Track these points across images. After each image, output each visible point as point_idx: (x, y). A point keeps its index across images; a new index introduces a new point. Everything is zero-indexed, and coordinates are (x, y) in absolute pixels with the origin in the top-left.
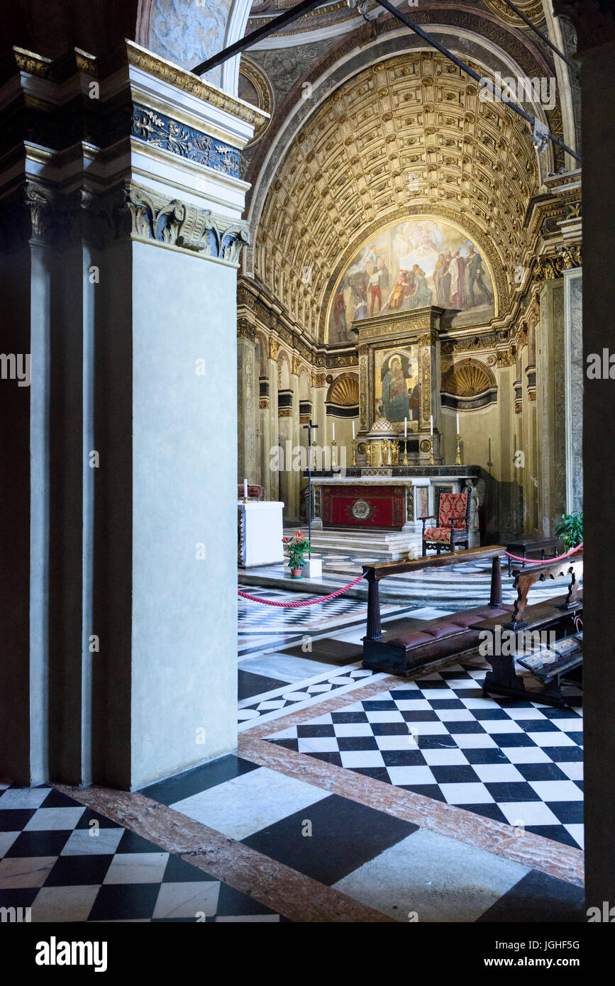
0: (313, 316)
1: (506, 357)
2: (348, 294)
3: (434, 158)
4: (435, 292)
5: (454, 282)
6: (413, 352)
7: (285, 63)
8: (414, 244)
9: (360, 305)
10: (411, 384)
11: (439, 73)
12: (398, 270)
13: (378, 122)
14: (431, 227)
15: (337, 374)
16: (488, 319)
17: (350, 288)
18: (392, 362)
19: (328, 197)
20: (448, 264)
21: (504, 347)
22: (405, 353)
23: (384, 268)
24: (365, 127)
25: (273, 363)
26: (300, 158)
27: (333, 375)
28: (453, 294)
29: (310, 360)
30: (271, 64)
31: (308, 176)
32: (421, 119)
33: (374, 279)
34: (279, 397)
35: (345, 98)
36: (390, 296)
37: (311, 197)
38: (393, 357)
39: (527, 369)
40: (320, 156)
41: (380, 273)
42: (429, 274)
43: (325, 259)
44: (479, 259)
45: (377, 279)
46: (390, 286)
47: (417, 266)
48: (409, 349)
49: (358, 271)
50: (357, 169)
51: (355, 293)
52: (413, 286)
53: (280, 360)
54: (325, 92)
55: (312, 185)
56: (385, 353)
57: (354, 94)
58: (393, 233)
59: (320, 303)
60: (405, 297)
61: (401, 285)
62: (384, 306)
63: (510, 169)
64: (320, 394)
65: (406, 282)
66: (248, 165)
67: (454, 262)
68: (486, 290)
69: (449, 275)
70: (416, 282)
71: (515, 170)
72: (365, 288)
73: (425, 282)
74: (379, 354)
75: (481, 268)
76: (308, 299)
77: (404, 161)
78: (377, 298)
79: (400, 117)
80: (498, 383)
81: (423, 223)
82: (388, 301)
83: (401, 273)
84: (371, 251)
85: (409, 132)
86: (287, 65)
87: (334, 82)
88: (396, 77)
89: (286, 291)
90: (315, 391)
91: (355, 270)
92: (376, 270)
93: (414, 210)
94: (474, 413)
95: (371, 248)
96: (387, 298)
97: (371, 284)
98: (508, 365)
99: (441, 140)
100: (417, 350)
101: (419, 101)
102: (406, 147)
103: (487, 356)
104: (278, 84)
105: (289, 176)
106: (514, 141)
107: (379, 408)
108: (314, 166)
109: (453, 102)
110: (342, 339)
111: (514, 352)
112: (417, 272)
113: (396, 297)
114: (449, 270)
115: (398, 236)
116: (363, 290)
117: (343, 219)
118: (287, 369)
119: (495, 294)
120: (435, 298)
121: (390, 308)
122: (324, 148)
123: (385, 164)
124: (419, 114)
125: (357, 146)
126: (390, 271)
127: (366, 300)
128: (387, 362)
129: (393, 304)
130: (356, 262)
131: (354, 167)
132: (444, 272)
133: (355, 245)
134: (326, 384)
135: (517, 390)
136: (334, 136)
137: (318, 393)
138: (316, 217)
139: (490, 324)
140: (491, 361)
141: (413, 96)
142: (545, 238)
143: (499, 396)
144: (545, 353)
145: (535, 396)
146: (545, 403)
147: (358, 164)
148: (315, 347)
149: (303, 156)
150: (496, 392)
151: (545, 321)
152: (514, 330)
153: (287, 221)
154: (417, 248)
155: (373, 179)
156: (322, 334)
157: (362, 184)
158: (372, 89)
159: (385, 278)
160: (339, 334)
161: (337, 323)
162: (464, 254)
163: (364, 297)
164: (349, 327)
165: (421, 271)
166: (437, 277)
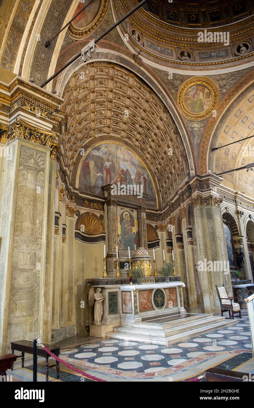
1: (162, 227)
2: (92, 164)
3: (140, 129)
6: (134, 214)
7: (108, 27)
8: (126, 159)
9: (99, 174)
10: (135, 230)
13: (124, 95)
14: (133, 155)
15: (83, 212)
16: (155, 209)
17: (93, 161)
18: (125, 215)
19: (93, 105)
20: (140, 177)
21: (161, 223)
22: (131, 213)
23: (112, 162)
24: (119, 92)
27: (80, 211)
31: (88, 85)
32: (140, 111)
33: (108, 164)
36: (116, 178)
37: (86, 97)
39: (175, 236)
40: (96, 82)
41: (110, 163)
43: (82, 136)
44: (151, 182)
45: (109, 166)
46: (116, 173)
47: (127, 170)
48: (133, 211)
49: (98, 155)
50: (109, 105)
51: (96, 165)
52: (126, 179)
55: (88, 92)
56: (122, 209)
58: (117, 148)
60: (123, 183)
61: (120, 175)
62: (112, 182)
64: (71, 222)
65: (123, 175)
67: (142, 177)
68: (153, 196)
69: (141, 182)
72: (102, 166)
73: (132, 180)
74: (119, 209)
75: (151, 185)
78: (109, 176)
79: (133, 102)
80: (160, 238)
81: (130, 152)
82: (115, 181)
83: (121, 169)
84: (106, 149)
85: (134, 111)
86: (108, 29)
87: (119, 60)
91: (96, 153)
92: (108, 160)
93: (126, 143)
95: (106, 147)
96: (114, 179)
97: (106, 167)
98: (163, 231)
99: (145, 125)
100: (137, 213)
103: (155, 224)
104: (98, 30)
105: (79, 75)
107: (120, 240)
110: (88, 190)
111: (165, 226)
112: (128, 173)
113: (119, 180)
115: (119, 150)
116: (101, 167)
118: (58, 197)
121: (115, 184)
122: (99, 80)
126: (115, 165)
127: (103, 174)
128: (122, 214)
130: (98, 149)
132: (139, 180)
133: (97, 139)
134: (75, 216)
135: (167, 243)
136: (105, 81)
137: (70, 220)
138: (85, 109)
139: (157, 211)
140: (157, 228)
141: (140, 99)
142: (198, 190)
143: (160, 244)
144: (199, 231)
145: (182, 247)
146: (202, 251)
147: (111, 103)
148: (72, 188)
149: (89, 73)
150: (159, 242)
151: (199, 219)
152: (164, 217)
153: (72, 97)
154: (127, 161)
155: (114, 116)
156: (74, 180)
157: (109, 114)
158: (126, 79)
159: (113, 167)
160: (86, 186)
161: (85, 179)
162: (146, 176)
163: (102, 171)
164: (93, 185)
165: (129, 174)
166: (136, 180)
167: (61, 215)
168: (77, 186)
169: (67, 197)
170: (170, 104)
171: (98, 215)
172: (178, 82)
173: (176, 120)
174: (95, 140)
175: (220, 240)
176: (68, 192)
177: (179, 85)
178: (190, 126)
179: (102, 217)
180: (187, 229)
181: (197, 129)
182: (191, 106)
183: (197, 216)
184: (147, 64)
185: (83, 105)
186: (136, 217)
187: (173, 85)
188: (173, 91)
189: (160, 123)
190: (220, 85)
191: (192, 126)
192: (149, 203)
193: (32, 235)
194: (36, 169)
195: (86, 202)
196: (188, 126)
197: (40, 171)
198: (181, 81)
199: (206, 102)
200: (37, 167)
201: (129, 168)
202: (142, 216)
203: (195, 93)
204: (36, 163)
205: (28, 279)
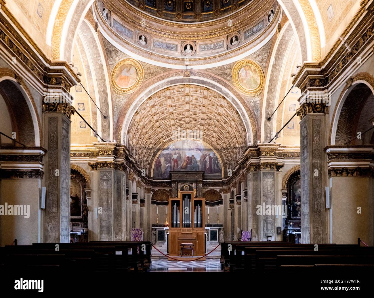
0: (146, 166)
1: (226, 190)
2: (162, 160)
3: (203, 122)
4: (200, 166)
5: (208, 163)
6: (194, 185)
7: (151, 70)
9: (168, 165)
11: (210, 96)
12: (185, 155)
13: (183, 103)
14: (199, 143)
15: (157, 189)
16: (220, 178)
17: (163, 158)
18: (185, 188)
19: (158, 123)
20: (206, 157)
21: (225, 187)
22: (191, 185)
23: (179, 154)
24: (177, 103)
25: (131, 182)
26: (148, 105)
27: (155, 189)
28: (207, 167)
29: (144, 182)
30: (147, 68)
31: (150, 113)
32: (201, 108)
33: (175, 157)
34: (133, 195)
35: (171, 90)
36: (182, 164)
37: (150, 121)
38: (186, 186)
39: (236, 195)
40: (157, 107)
41: (177, 155)
42: (198, 159)
43: (153, 145)
44: (217, 158)
46: (182, 160)
47: (193, 156)
48: (192, 184)
50: (172, 117)
51: (166, 160)
52: (192, 162)
53: (133, 181)
54: (165, 86)
55: (151, 117)
56: (182, 184)
57: (175, 91)
58: (184, 142)
59: (149, 161)
60: (188, 165)
61: (186, 161)
62: (179, 167)
63: (233, 134)
64: (149, 196)
65: (188, 160)
66: (124, 101)
67: (207, 157)
68: (219, 168)
69: (206, 161)
70: (193, 161)
71: (234, 134)
72: (171, 159)
73: (197, 162)
74: (179, 184)
75: (217, 161)
76: (145, 159)
77: (191, 119)
78: (176, 164)
79: (192, 104)
80: (223, 198)
81: (196, 141)
82: (181, 166)
83: (186, 157)
84: (174, 147)
85: (195, 111)
86: (152, 71)
87: (169, 84)
88: (193, 91)
89: (136, 154)
90: (146, 195)
91: (166, 152)
92: (175, 154)
94: (214, 207)
95: (174, 145)
96: (180, 165)
97: (173, 158)
98: (227, 193)
99: (207, 117)
100: (195, 185)
101: (201, 102)
102: (193, 115)
103: (219, 189)
104: (146, 76)
105: (142, 111)
106: (235, 126)
108: (153, 110)
109: (214, 107)
110: (160, 176)
111: (229, 189)
112: (193, 158)
113: (184, 164)
114: (206, 159)
116: (169, 160)
117: (163, 132)
118: (136, 185)
119: (223, 170)
120: (200, 168)
121: (181, 168)
122: (159, 105)
123: (184, 118)
124: (200, 106)
125: (173, 109)
126: (182, 155)
127: (171, 164)
129: (183, 167)
130: (167, 149)
131: (170, 115)
132: (204, 160)
133: (166, 142)
134: (151, 192)
135: (230, 201)
136: (164, 102)
137: (148, 195)
138: (151, 129)
139: (221, 180)
140: (221, 191)
141: (199, 99)
142: (252, 159)
143: (223, 202)
144: (250, 191)
145: (240, 204)
146: (250, 206)
147: (172, 115)
148: (147, 178)
149: (149, 105)
150: (222, 201)
151: (250, 182)
152: (229, 182)
153: (139, 127)
154: (193, 149)
155: (177, 122)
156: (150, 173)
157: (173, 122)
158: (182, 91)
159: (180, 157)
160: (158, 174)
161: (157, 170)
162: (212, 155)
163: (170, 162)
164: (163, 172)
165: (195, 158)
166: (201, 161)
167: (138, 194)
168: (152, 176)
169: (145, 183)
170: (226, 92)
171: (168, 190)
172: (229, 70)
173: (233, 103)
174: (164, 144)
175: (266, 197)
176: (146, 181)
177: (230, 72)
178: (252, 101)
179: (170, 190)
180: (244, 190)
181: (258, 102)
182: (247, 84)
183: (249, 180)
184: (198, 70)
185: (149, 126)
186: (195, 187)
187: (226, 74)
188: (228, 78)
189: (221, 110)
190: (259, 61)
191: (254, 101)
192: (214, 174)
193: (107, 207)
194: (107, 180)
195: (158, 183)
196: (250, 102)
197: (109, 180)
198: (230, 68)
199: (257, 78)
200: (108, 179)
201: (194, 154)
202: (199, 186)
203: (246, 73)
204: (107, 177)
205: (106, 223)
